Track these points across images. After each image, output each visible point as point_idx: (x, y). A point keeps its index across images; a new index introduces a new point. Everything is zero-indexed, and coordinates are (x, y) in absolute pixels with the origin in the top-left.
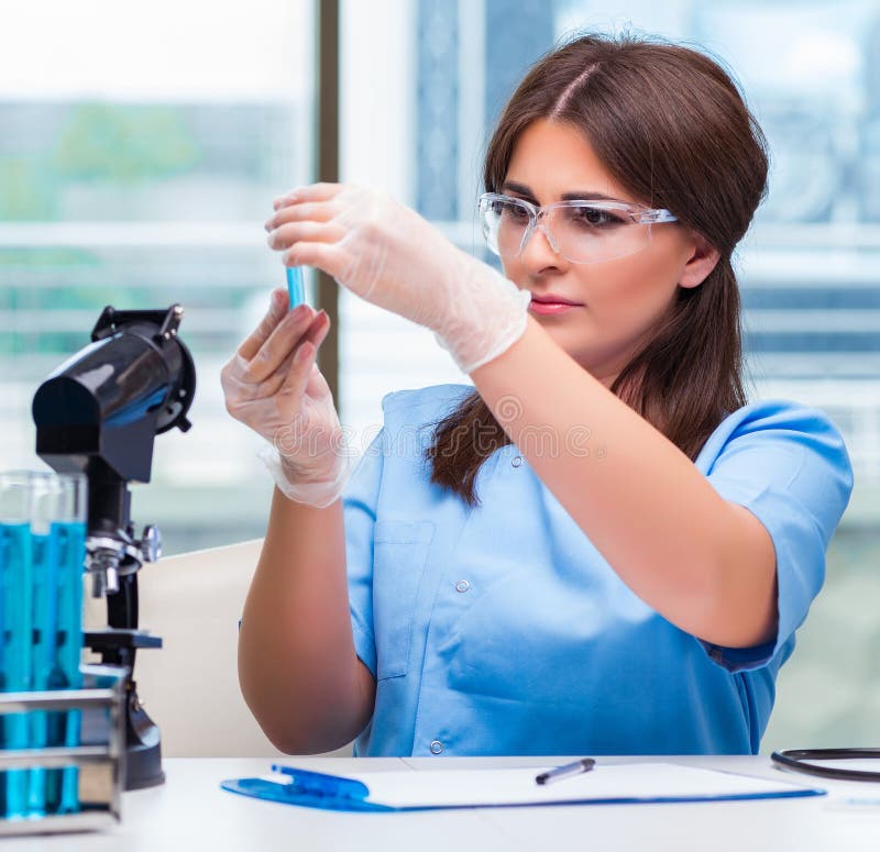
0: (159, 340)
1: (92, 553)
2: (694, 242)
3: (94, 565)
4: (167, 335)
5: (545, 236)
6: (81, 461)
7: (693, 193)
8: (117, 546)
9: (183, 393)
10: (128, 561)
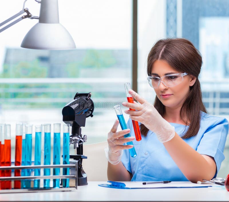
0: (87, 99)
1: (74, 140)
2: (191, 77)
3: (74, 142)
4: (88, 98)
5: (163, 83)
6: (72, 122)
7: (190, 68)
8: (78, 139)
9: (91, 109)
10: (81, 142)
